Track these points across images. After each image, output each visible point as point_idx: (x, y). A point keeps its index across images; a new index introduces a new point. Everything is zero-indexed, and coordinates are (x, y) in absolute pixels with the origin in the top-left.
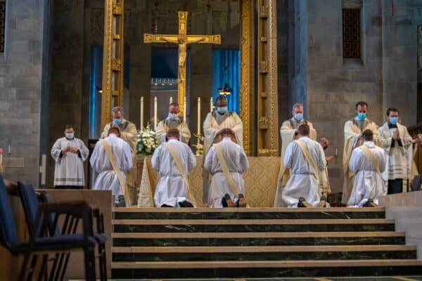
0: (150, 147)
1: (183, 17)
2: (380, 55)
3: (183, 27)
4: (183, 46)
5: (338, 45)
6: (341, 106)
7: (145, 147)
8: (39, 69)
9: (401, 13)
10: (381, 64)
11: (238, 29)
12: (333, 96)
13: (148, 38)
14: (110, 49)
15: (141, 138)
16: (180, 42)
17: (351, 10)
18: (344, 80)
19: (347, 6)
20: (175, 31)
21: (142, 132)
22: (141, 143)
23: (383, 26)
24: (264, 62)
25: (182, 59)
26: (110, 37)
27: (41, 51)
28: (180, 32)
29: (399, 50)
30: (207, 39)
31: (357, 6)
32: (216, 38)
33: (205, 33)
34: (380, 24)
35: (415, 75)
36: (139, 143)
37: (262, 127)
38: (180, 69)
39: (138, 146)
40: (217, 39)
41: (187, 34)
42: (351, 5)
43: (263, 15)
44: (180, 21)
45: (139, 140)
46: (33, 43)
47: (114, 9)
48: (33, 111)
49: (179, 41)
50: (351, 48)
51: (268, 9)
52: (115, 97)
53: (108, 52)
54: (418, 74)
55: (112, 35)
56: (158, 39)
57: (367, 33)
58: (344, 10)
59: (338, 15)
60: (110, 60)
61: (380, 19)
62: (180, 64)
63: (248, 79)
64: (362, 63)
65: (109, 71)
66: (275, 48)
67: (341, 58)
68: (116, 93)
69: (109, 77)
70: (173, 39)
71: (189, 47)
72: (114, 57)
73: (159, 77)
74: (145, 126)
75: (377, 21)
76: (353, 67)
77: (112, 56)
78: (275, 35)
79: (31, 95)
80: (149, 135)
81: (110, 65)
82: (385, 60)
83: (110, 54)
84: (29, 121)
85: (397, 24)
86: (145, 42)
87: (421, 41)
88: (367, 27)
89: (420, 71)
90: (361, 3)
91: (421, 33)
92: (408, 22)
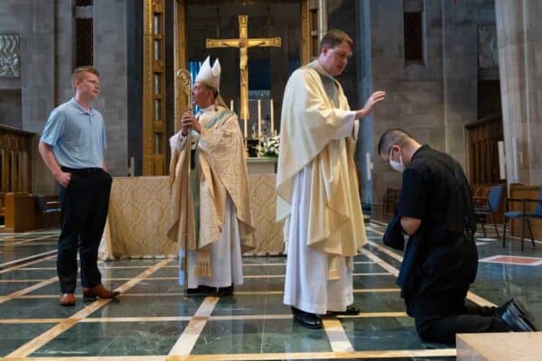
1: (243, 22)
2: (440, 55)
3: (243, 31)
4: (243, 50)
5: (400, 48)
6: (403, 105)
9: (461, 14)
10: (441, 64)
12: (395, 96)
13: (211, 44)
14: (150, 49)
16: (241, 45)
17: (412, 14)
18: (407, 80)
19: (409, 10)
20: (236, 36)
23: (444, 28)
25: (243, 62)
26: (150, 37)
28: (241, 36)
29: (459, 49)
30: (268, 43)
31: (418, 10)
32: (277, 41)
33: (266, 36)
34: (441, 26)
35: (476, 73)
38: (242, 73)
41: (249, 37)
42: (412, 8)
44: (241, 25)
46: (117, 55)
47: (154, 7)
50: (413, 51)
51: (318, 0)
52: (159, 100)
53: (148, 53)
54: (479, 72)
55: (154, 35)
56: (219, 44)
57: (428, 35)
58: (405, 14)
59: (400, 19)
60: (150, 61)
61: (440, 20)
62: (241, 68)
64: (423, 64)
65: (150, 73)
67: (402, 60)
68: (159, 96)
69: (150, 79)
70: (234, 43)
71: (250, 50)
72: (156, 58)
75: (437, 23)
76: (415, 68)
77: (153, 57)
81: (151, 66)
82: (445, 60)
84: (118, 127)
85: (457, 25)
86: (207, 47)
87: (482, 40)
88: (428, 30)
89: (480, 70)
90: (422, 5)
91: (481, 32)
92: (467, 23)
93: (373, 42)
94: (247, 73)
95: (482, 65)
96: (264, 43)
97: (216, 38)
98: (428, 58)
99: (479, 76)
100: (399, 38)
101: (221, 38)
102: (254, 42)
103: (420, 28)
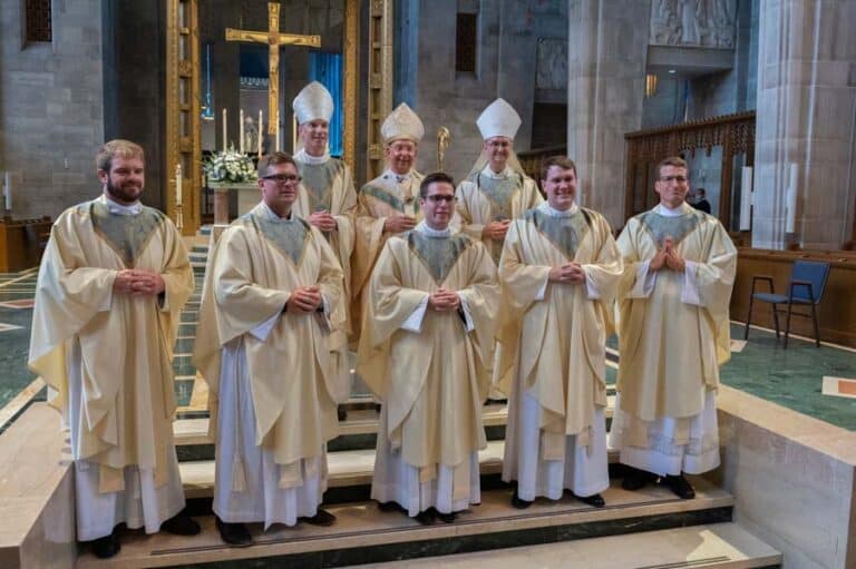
0: (234, 173)
1: (274, 10)
2: (495, 69)
3: (274, 23)
4: (274, 48)
5: (450, 55)
7: (228, 174)
8: (99, 64)
9: (521, 23)
10: (496, 79)
11: (341, 29)
13: (232, 35)
14: (175, 46)
15: (223, 161)
16: (272, 41)
17: (465, 15)
18: (457, 96)
19: (463, 11)
20: (265, 28)
21: (224, 153)
22: (224, 168)
23: (501, 37)
24: (376, 76)
25: (274, 63)
26: (175, 31)
27: (100, 43)
28: (271, 29)
29: (516, 63)
30: (305, 41)
31: (474, 11)
33: (301, 32)
34: (497, 33)
35: (532, 94)
36: (221, 168)
37: (373, 157)
38: (272, 75)
39: (219, 172)
40: (314, 41)
41: (280, 32)
42: (467, 9)
43: (376, 13)
44: (271, 15)
45: (221, 164)
46: (88, 31)
48: (94, 117)
49: (270, 40)
50: (465, 60)
51: (382, 5)
52: (185, 111)
53: (173, 52)
54: (536, 92)
55: (178, 29)
56: (243, 36)
57: (484, 43)
58: (459, 15)
59: (452, 21)
60: (175, 62)
61: (498, 27)
62: (271, 70)
63: (353, 93)
64: (475, 77)
65: (175, 77)
66: (391, 58)
68: (186, 107)
69: (175, 84)
70: (262, 37)
71: (283, 48)
72: (182, 58)
73: (252, 77)
74: (229, 147)
75: (493, 30)
76: (466, 83)
77: (178, 55)
78: (391, 41)
79: (90, 99)
80: (233, 159)
81: (176, 69)
82: (500, 75)
83: (175, 54)
85: (517, 34)
86: (227, 39)
87: (542, 56)
88: (484, 37)
89: (537, 90)
90: (478, 7)
91: (541, 45)
92: (528, 33)
93: (421, 46)
94: (277, 77)
95: (540, 86)
96: (299, 41)
97: (238, 29)
98: (482, 72)
99: (536, 97)
100: (450, 44)
101: (245, 28)
102: (286, 39)
103: (474, 34)
